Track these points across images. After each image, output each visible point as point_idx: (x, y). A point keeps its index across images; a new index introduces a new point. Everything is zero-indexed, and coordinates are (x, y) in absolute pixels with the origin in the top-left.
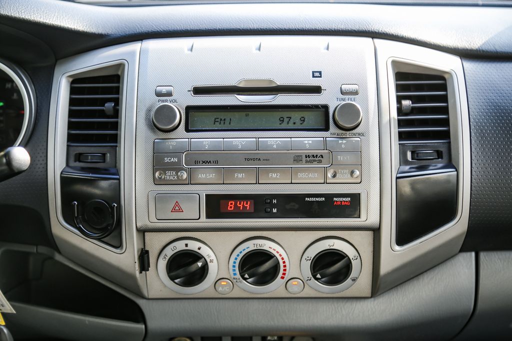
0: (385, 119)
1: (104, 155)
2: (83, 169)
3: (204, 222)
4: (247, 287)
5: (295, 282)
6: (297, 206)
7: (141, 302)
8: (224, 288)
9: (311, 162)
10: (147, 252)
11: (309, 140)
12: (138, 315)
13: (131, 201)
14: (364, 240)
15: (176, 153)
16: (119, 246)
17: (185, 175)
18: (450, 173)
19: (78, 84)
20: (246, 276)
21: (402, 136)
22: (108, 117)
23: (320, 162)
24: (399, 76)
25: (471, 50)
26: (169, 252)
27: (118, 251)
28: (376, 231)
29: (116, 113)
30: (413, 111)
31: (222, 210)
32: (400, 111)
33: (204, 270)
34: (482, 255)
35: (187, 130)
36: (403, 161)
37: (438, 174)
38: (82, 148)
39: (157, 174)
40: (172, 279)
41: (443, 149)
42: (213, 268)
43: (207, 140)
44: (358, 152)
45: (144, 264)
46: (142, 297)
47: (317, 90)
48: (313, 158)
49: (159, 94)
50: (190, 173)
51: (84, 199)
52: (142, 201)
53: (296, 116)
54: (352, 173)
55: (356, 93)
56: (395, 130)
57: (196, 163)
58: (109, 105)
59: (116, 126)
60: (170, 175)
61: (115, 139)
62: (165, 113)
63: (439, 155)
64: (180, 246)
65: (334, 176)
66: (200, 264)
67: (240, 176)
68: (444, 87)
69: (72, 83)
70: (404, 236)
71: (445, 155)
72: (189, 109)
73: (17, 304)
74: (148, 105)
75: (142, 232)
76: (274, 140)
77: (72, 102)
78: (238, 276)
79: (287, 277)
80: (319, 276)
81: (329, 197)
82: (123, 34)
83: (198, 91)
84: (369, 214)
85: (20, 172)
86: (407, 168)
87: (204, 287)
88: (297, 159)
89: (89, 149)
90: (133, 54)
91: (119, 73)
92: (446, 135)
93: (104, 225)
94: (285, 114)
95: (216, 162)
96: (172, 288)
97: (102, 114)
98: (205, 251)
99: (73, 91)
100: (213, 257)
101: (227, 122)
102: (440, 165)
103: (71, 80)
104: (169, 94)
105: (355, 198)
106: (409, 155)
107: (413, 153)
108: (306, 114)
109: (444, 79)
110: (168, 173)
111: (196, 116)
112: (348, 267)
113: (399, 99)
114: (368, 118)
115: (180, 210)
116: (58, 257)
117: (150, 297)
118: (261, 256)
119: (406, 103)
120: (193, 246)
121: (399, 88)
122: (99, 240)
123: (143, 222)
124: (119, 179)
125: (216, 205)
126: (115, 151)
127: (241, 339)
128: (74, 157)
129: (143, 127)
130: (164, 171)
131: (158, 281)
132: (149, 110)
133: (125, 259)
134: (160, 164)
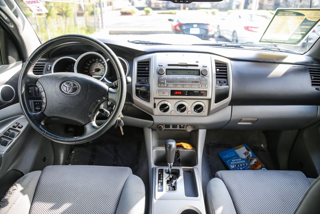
0: (213, 73)
1: (146, 80)
2: (140, 84)
3: (170, 96)
4: (179, 113)
5: (190, 112)
6: (192, 93)
7: (153, 116)
8: (173, 113)
9: (196, 83)
10: (155, 104)
11: (195, 77)
12: (151, 119)
13: (152, 92)
14: (206, 102)
15: (164, 80)
17: (166, 85)
18: (228, 86)
19: (139, 63)
20: (178, 110)
21: (217, 78)
23: (198, 83)
24: (216, 63)
25: (232, 58)
26: (160, 104)
27: (149, 103)
28: (210, 100)
29: (148, 70)
30: (220, 72)
31: (174, 94)
32: (216, 72)
33: (168, 109)
34: (233, 106)
35: (166, 74)
36: (217, 83)
37: (224, 87)
38: (140, 78)
39: (159, 85)
40: (161, 110)
41: (226, 81)
42: (170, 108)
43: (171, 77)
44: (206, 80)
45: (155, 107)
46: (153, 114)
47: (197, 66)
48: (196, 82)
49: (159, 66)
50: (167, 84)
51: (141, 91)
52: (155, 91)
53: (192, 72)
54: (205, 86)
55: (206, 67)
56: (215, 76)
57: (168, 82)
58: (147, 68)
59: (148, 73)
60: (162, 85)
61: (148, 76)
62: (161, 70)
63: (225, 82)
64: (163, 103)
65: (201, 86)
66: (167, 107)
67: (179, 86)
68: (226, 66)
70: (216, 101)
71: (226, 83)
72: (167, 69)
74: (157, 68)
75: (154, 99)
76: (187, 77)
77: (138, 67)
78: (176, 110)
79: (188, 111)
80: (195, 111)
81: (200, 91)
82: (150, 51)
83: (169, 65)
84: (209, 96)
85: (129, 83)
86: (218, 85)
87: (168, 113)
88: (193, 82)
89: (143, 79)
90: (153, 56)
91: (149, 61)
92: (226, 78)
93: (146, 97)
94: (190, 71)
95: (173, 82)
96: (161, 113)
97: (145, 70)
98: (169, 104)
99: (138, 65)
100: (171, 105)
102: (225, 85)
103: (137, 62)
104: (162, 66)
105: (206, 92)
106: (218, 82)
107: (219, 82)
108: (194, 71)
109: (226, 64)
110: (162, 84)
111: (168, 71)
112: (202, 109)
113: (216, 69)
114: (209, 73)
115: (164, 94)
116: (133, 105)
117: (155, 115)
118: (182, 106)
119: (218, 70)
120: (166, 103)
121: (216, 66)
122: (144, 100)
123: (155, 96)
124: (150, 86)
125: (173, 93)
126: (148, 79)
127: (175, 126)
128: (138, 81)
129: (156, 74)
130: (161, 84)
131: (157, 111)
132: (157, 69)
133: (150, 105)
134: (160, 82)
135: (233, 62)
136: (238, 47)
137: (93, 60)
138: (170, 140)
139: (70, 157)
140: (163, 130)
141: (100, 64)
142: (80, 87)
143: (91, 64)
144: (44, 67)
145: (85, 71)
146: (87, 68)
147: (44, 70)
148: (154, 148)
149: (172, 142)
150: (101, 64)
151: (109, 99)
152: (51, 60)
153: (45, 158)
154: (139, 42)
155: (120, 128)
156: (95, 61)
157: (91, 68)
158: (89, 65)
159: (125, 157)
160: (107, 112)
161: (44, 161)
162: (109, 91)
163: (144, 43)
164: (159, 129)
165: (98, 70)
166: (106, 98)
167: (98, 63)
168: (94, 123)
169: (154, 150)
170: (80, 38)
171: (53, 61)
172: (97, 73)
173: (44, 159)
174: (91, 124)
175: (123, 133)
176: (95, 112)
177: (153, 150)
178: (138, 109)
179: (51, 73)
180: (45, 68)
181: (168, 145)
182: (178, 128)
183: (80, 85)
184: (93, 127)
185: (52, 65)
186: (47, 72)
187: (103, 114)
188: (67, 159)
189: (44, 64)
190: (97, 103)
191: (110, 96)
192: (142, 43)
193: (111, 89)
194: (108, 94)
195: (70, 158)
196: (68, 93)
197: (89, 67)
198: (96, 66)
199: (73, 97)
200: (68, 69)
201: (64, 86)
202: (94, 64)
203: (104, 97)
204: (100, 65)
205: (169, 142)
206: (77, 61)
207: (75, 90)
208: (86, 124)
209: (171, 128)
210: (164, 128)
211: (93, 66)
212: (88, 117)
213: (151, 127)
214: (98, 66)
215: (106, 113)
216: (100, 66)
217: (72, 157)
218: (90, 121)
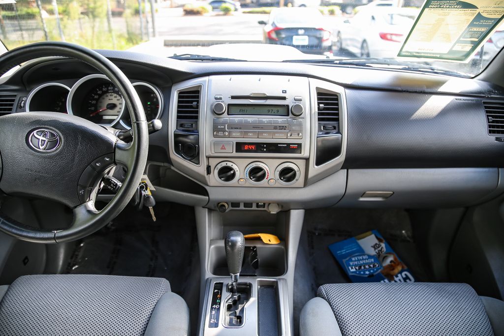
0: (313, 112)
1: (192, 124)
2: (183, 131)
3: (235, 154)
4: (252, 182)
5: (272, 181)
6: (274, 148)
7: (207, 188)
8: (242, 182)
9: (281, 129)
10: (210, 166)
11: (280, 120)
12: (205, 193)
13: (203, 146)
14: (302, 163)
15: (223, 124)
16: (198, 163)
17: (227, 134)
18: (339, 135)
19: (182, 94)
20: (252, 178)
21: (319, 119)
22: (194, 108)
23: (285, 129)
24: (319, 94)
25: (348, 84)
26: (219, 167)
27: (198, 165)
28: (307, 160)
29: (198, 107)
30: (324, 109)
31: (243, 149)
32: (319, 109)
33: (234, 175)
34: (350, 170)
35: (228, 114)
36: (320, 130)
37: (333, 136)
38: (183, 121)
39: (215, 133)
40: (220, 178)
41: (336, 125)
42: (237, 174)
43: (237, 119)
44: (300, 125)
45: (209, 172)
46: (208, 185)
47: (284, 98)
48: (283, 128)
49: (216, 99)
50: (230, 133)
51: (183, 143)
52: (208, 144)
53: (275, 109)
54: (298, 134)
55: (301, 100)
56: (317, 117)
57: (232, 128)
58: (195, 103)
59: (197, 112)
60: (220, 134)
61: (197, 118)
62: (219, 106)
63: (335, 128)
64: (224, 164)
65: (291, 136)
66: (232, 172)
67: (251, 134)
68: (337, 99)
69: (179, 93)
70: (319, 163)
71: (337, 128)
72: (229, 105)
73: (156, 187)
74: (211, 102)
75: (208, 158)
76: (266, 119)
77: (179, 102)
78: (248, 177)
79: (269, 179)
80: (282, 178)
81: (288, 145)
82: (201, 73)
83: (233, 97)
84: (305, 153)
85: (158, 130)
86: (321, 133)
87: (233, 182)
88: (275, 128)
89: (187, 123)
90: (205, 81)
91: (199, 90)
92: (337, 120)
93: (192, 154)
94: (270, 108)
95: (240, 128)
96: (221, 182)
97: (191, 107)
98: (234, 167)
99: (179, 97)
100: (238, 169)
101: (245, 111)
102: (335, 132)
103: (179, 92)
104: (221, 99)
105: (300, 145)
106: (322, 127)
107: (324, 127)
108: (279, 109)
109: (337, 96)
110: (220, 132)
111: (233, 109)
112: (295, 175)
113: (319, 104)
114: (305, 112)
115: (225, 149)
116: (172, 168)
117: (211, 185)
118: (259, 169)
119: (322, 105)
120: (229, 164)
121: (319, 99)
122: (190, 161)
123: (209, 153)
124: (199, 135)
125: (240, 147)
126: (197, 123)
127: (248, 204)
128: (180, 125)
129: (209, 113)
130: (218, 132)
131: (214, 179)
132: (212, 105)
133: (201, 169)
134: (217, 129)
135: (349, 92)
136: (362, 65)
137: (104, 89)
138: (234, 232)
139: (77, 253)
140: (227, 211)
141: (115, 95)
142: (63, 141)
143: (100, 96)
144: (13, 101)
145: (90, 109)
146: (94, 102)
147: (14, 107)
148: (212, 242)
149: (236, 236)
150: (118, 96)
151: (116, 161)
152: (28, 89)
153: (26, 258)
154: (190, 56)
155: (149, 209)
156: (108, 90)
157: (101, 102)
158: (96, 97)
159: (170, 253)
160: (117, 184)
161: (25, 264)
162: (117, 147)
163: (199, 58)
164: (221, 210)
165: (112, 106)
166: (111, 159)
167: (113, 94)
168: (91, 205)
169: (212, 247)
170: (62, 48)
171: (29, 92)
172: (110, 112)
173: (25, 261)
174: (86, 207)
175: (154, 219)
176: (93, 185)
177: (210, 245)
178: (183, 176)
179: (25, 111)
180: (15, 103)
181: (229, 241)
182: (254, 208)
183: (63, 135)
184: (89, 212)
185: (27, 97)
186: (19, 109)
187: (109, 187)
189: (16, 96)
190: (94, 168)
191: (119, 155)
192: (194, 58)
193: (121, 143)
194: (114, 152)
195: (77, 255)
196: (41, 150)
197: (97, 100)
198: (110, 99)
199: (50, 158)
200: (61, 104)
202: (105, 95)
203: (108, 158)
204: (115, 97)
205: (233, 236)
206: (72, 90)
207: (54, 143)
208: (76, 207)
209: (242, 207)
210: (228, 208)
211: (104, 99)
212: (78, 194)
213: (206, 207)
214: (113, 99)
215: (114, 185)
216: (116, 99)
217: (80, 254)
218: (83, 201)
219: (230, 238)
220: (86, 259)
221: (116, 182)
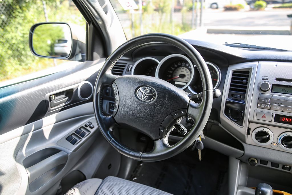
1: (241, 96)
2: (233, 99)
3: (273, 123)
4: (283, 148)
7: (244, 144)
8: (274, 146)
10: (250, 129)
12: (242, 148)
13: (248, 113)
15: (267, 99)
16: (241, 124)
17: (269, 106)
19: (235, 73)
20: (284, 144)
26: (257, 130)
27: (241, 127)
29: (247, 83)
31: (280, 120)
33: (268, 139)
35: (272, 92)
38: (233, 92)
39: (259, 105)
40: (257, 139)
42: (271, 140)
43: (279, 96)
45: (248, 133)
46: (245, 143)
49: (263, 79)
50: (271, 106)
51: (232, 109)
52: (252, 113)
57: (273, 103)
58: (245, 81)
59: (246, 87)
61: (245, 91)
62: (265, 85)
64: (261, 129)
66: (267, 136)
67: (289, 110)
69: (233, 72)
72: (273, 85)
74: (259, 81)
75: (249, 122)
77: (232, 78)
78: (281, 143)
82: (253, 59)
83: (277, 79)
87: (267, 144)
89: (237, 94)
90: (255, 65)
91: (249, 71)
93: (238, 118)
95: (281, 104)
96: (257, 142)
97: (242, 83)
98: (270, 133)
99: (233, 75)
100: (272, 135)
101: (287, 91)
103: (233, 71)
104: (267, 79)
110: (263, 105)
111: (276, 88)
115: (265, 118)
116: (220, 125)
117: (247, 143)
118: (291, 138)
120: (266, 130)
122: (235, 122)
123: (251, 119)
124: (245, 104)
125: (278, 118)
126: (244, 96)
127: (275, 164)
128: (230, 95)
129: (256, 89)
130: (261, 104)
131: (251, 139)
132: (259, 84)
133: (242, 130)
134: (260, 102)
137: (179, 64)
138: (265, 185)
139: (137, 169)
140: (256, 165)
141: (186, 69)
142: (157, 95)
143: (176, 68)
144: (125, 66)
145: (168, 76)
146: (171, 72)
147: (125, 71)
148: (239, 187)
149: (266, 187)
150: (187, 69)
151: (188, 114)
152: (134, 60)
153: (110, 165)
154: (239, 45)
155: (198, 151)
156: (181, 65)
157: (176, 73)
158: (173, 69)
159: (200, 187)
160: (184, 130)
161: (109, 168)
162: (190, 105)
163: (247, 46)
164: (251, 164)
165: (183, 76)
166: (185, 112)
167: (184, 68)
168: (166, 140)
169: (239, 191)
171: (135, 62)
172: (180, 79)
173: (110, 166)
174: (163, 141)
175: (200, 159)
176: (170, 127)
177: (238, 189)
178: (227, 132)
179: (130, 74)
180: (126, 68)
181: (260, 191)
182: (280, 168)
183: (157, 92)
184: (164, 145)
185: (133, 65)
186: (127, 72)
187: (178, 131)
188: (134, 172)
189: (126, 63)
190: (173, 116)
191: (190, 111)
192: (243, 46)
193: (193, 103)
194: (188, 108)
195: (137, 171)
196: (143, 100)
197: (173, 71)
198: (182, 71)
199: (147, 105)
200: (150, 71)
201: (139, 91)
202: (179, 68)
203: (183, 111)
204: (186, 70)
205: (263, 187)
206: (160, 63)
207: (150, 97)
208: (156, 140)
209: (269, 165)
210: (257, 163)
211: (178, 70)
212: (160, 132)
213: (240, 158)
214: (184, 71)
215: (182, 130)
216: (186, 71)
217: (139, 171)
218: (161, 137)
219: (260, 188)
220: (142, 175)
221: (184, 128)
